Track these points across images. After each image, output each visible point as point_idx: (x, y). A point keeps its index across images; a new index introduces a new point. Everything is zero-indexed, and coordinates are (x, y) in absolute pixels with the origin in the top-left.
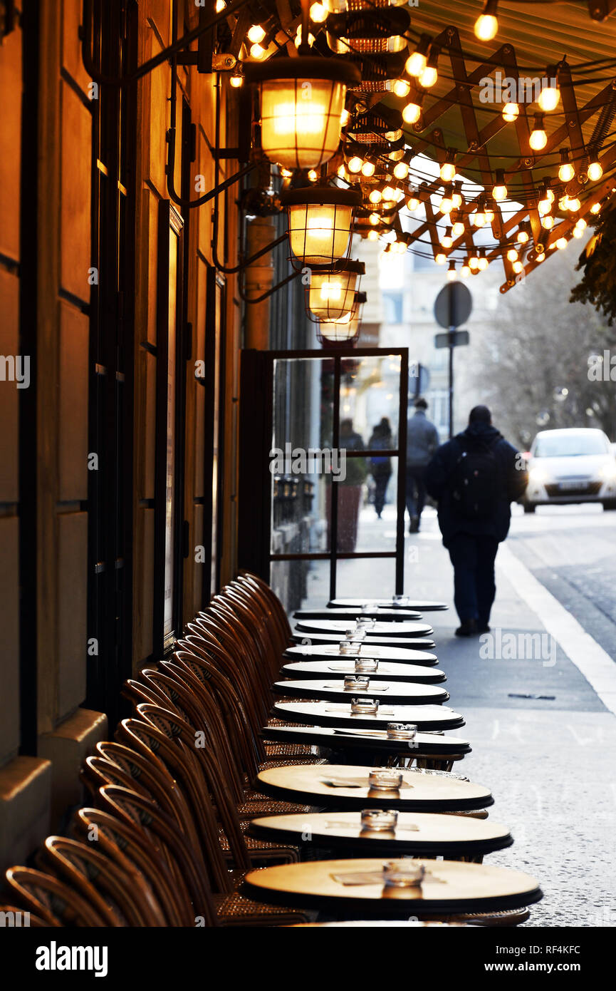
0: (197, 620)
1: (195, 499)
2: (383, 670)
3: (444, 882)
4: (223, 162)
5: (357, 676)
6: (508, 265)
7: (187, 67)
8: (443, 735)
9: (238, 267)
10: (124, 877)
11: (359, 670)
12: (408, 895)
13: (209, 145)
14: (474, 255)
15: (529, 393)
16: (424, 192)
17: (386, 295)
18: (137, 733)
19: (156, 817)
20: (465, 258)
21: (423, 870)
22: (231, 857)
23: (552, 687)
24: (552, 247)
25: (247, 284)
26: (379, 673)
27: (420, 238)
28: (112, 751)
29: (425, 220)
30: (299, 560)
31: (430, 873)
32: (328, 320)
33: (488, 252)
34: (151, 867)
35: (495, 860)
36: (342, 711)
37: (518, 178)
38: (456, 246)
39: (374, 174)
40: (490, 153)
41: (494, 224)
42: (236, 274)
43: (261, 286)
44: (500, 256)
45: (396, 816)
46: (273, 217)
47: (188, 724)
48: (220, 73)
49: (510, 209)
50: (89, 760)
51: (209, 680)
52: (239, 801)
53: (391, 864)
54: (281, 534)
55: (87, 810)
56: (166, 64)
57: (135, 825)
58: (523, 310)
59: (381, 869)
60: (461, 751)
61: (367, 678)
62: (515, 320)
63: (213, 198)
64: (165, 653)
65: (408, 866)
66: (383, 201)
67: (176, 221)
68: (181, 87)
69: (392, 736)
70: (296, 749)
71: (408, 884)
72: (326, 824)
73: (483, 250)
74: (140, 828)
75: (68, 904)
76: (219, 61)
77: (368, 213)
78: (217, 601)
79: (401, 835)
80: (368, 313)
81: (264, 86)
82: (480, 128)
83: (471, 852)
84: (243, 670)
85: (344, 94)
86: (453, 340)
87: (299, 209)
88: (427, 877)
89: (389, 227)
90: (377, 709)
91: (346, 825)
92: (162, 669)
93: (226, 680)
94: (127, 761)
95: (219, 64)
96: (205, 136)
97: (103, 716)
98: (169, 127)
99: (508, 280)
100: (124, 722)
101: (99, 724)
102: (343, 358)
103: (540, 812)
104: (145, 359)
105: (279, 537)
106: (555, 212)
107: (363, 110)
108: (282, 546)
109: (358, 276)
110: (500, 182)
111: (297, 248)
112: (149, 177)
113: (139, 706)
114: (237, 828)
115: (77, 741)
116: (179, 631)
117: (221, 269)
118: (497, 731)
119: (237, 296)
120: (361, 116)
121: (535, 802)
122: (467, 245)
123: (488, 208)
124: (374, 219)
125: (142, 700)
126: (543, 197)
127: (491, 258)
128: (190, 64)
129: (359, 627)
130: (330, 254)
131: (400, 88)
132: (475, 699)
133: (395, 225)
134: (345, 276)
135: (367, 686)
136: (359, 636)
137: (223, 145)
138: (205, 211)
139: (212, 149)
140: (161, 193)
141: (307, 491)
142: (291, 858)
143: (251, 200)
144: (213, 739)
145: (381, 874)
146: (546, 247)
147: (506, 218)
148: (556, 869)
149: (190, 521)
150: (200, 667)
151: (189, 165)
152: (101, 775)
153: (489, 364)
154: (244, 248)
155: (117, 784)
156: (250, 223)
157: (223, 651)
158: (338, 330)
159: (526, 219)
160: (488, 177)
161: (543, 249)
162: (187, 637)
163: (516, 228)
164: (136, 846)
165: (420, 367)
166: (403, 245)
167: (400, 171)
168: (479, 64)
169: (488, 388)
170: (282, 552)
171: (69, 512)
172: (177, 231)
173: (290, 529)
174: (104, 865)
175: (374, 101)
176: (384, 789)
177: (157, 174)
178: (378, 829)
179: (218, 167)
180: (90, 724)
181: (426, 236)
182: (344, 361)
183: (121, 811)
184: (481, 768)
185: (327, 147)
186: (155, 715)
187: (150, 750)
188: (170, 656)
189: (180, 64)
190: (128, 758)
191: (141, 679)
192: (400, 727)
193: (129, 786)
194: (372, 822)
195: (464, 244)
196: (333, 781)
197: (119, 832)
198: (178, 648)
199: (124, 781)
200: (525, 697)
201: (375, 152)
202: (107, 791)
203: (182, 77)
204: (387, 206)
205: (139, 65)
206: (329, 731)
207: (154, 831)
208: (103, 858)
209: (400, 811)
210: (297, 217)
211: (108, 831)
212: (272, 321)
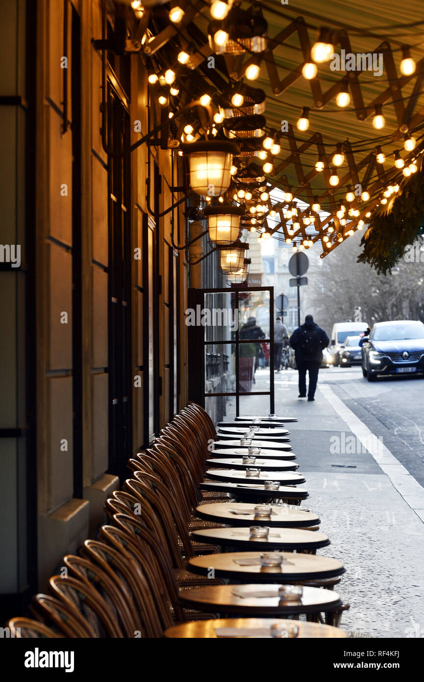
0: (167, 428)
1: (165, 365)
2: (263, 453)
3: (293, 564)
4: (176, 194)
5: (249, 456)
6: (324, 244)
7: (156, 147)
8: (295, 487)
9: (185, 246)
10: (125, 561)
11: (250, 452)
12: (274, 571)
13: (169, 186)
14: (305, 239)
15: (341, 309)
16: (278, 207)
17: (265, 259)
18: (134, 486)
19: (143, 530)
20: (301, 241)
21: (282, 558)
22: (184, 550)
23: (354, 461)
24: (346, 234)
25: (190, 255)
26: (261, 455)
27: (278, 231)
28: (121, 496)
29: (280, 222)
30: (221, 396)
31: (286, 559)
32: (231, 273)
33: (313, 238)
34: (139, 555)
35: (324, 551)
36: (241, 474)
37: (327, 200)
38: (296, 234)
39: (252, 198)
40: (312, 187)
41: (315, 223)
42: (184, 250)
43: (197, 256)
44: (320, 240)
45: (268, 529)
46: (202, 221)
47: (162, 483)
48: (173, 149)
49: (324, 215)
50: (109, 500)
51: (172, 459)
52: (188, 521)
53: (265, 555)
54: (211, 383)
55: (106, 526)
56: (144, 144)
57: (132, 534)
58: (337, 266)
59: (259, 557)
60: (304, 495)
61: (254, 458)
62: (332, 271)
63: (171, 211)
64: (150, 445)
65: (275, 555)
66: (257, 212)
67: (152, 224)
68: (153, 156)
69: (267, 488)
70: (219, 494)
71: (275, 565)
72: (232, 534)
73: (310, 236)
74: (134, 536)
75: (95, 574)
76: (171, 143)
77: (250, 218)
78: (177, 418)
79: (271, 540)
80: (252, 268)
81: (191, 155)
82: (305, 174)
83: (310, 548)
84: (191, 453)
85: (232, 159)
86: (299, 282)
87: (213, 217)
88: (284, 561)
89: (262, 225)
90: (259, 474)
91: (242, 534)
92: (148, 453)
93: (181, 459)
94: (129, 501)
95: (171, 145)
96: (166, 181)
97: (117, 478)
98: (147, 177)
99: (324, 251)
100: (127, 481)
101: (115, 482)
102: (239, 292)
103: (348, 526)
104: (137, 294)
105: (210, 384)
106: (347, 216)
107: (244, 167)
108: (212, 389)
109: (246, 250)
110: (316, 202)
111: (213, 236)
112: (137, 202)
113: (135, 473)
114: (187, 535)
115: (102, 491)
116: (157, 433)
117: (176, 248)
118: (325, 484)
119: (185, 261)
120: (243, 169)
121: (346, 521)
122: (302, 233)
123: (311, 215)
124: (253, 221)
125: (137, 469)
126: (339, 209)
127: (314, 241)
128: (158, 145)
129: (251, 431)
130: (229, 240)
131: (262, 155)
132: (314, 468)
133: (265, 225)
134: (238, 250)
135: (255, 461)
136: (251, 435)
137: (176, 185)
138: (167, 218)
139: (170, 188)
140: (144, 210)
141: (225, 361)
142: (216, 550)
143: (191, 213)
144: (174, 489)
145: (260, 560)
146: (343, 234)
147: (322, 220)
148: (357, 555)
149: (162, 377)
150: (168, 452)
151: (158, 195)
152: (115, 508)
153: (319, 294)
154: (188, 237)
155: (123, 513)
156: (191, 225)
157: (180, 443)
158: (237, 278)
159: (332, 220)
160: (312, 199)
161: (341, 236)
162: (161, 437)
163: (327, 225)
164: (131, 544)
165: (282, 296)
166: (268, 234)
167: (264, 197)
168: (303, 143)
169: (319, 307)
170: (212, 392)
171: (98, 374)
172: (152, 229)
173: (216, 380)
174: (115, 554)
175: (250, 162)
176: (262, 515)
177: (142, 201)
178: (259, 536)
179: (173, 196)
180: (110, 482)
181: (281, 230)
182: (240, 294)
183: (124, 527)
184: (318, 503)
185: (224, 186)
186: (144, 477)
187: (140, 496)
188: (152, 447)
189: (152, 145)
190: (129, 499)
191: (137, 458)
192: (271, 483)
193: (130, 514)
194: (256, 533)
195: (301, 233)
196: (236, 511)
197: (124, 538)
198: (156, 442)
199: (127, 512)
200: (340, 466)
201: (251, 188)
202: (117, 517)
203: (154, 151)
204: (260, 215)
205: (132, 144)
206: (234, 485)
207: (142, 538)
208: (114, 551)
209: (271, 527)
210: (213, 221)
211: (118, 537)
212: (204, 274)
